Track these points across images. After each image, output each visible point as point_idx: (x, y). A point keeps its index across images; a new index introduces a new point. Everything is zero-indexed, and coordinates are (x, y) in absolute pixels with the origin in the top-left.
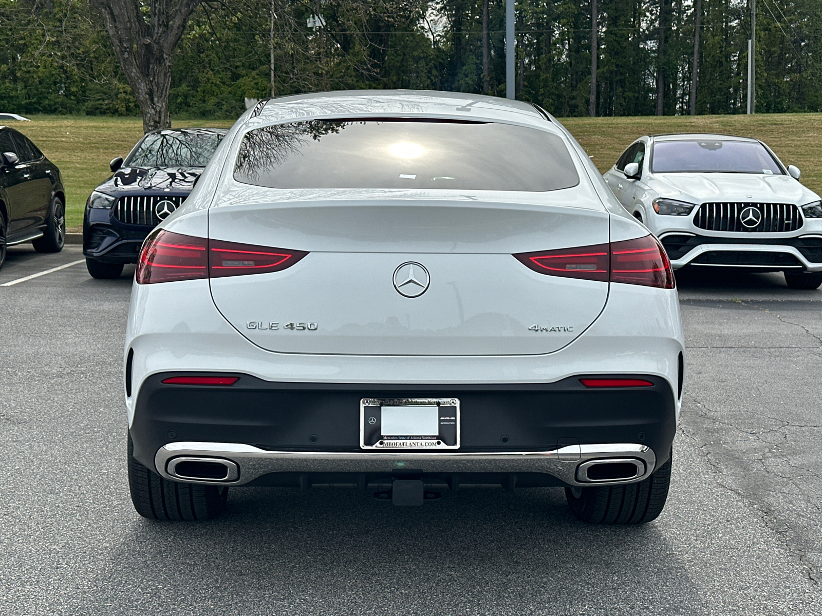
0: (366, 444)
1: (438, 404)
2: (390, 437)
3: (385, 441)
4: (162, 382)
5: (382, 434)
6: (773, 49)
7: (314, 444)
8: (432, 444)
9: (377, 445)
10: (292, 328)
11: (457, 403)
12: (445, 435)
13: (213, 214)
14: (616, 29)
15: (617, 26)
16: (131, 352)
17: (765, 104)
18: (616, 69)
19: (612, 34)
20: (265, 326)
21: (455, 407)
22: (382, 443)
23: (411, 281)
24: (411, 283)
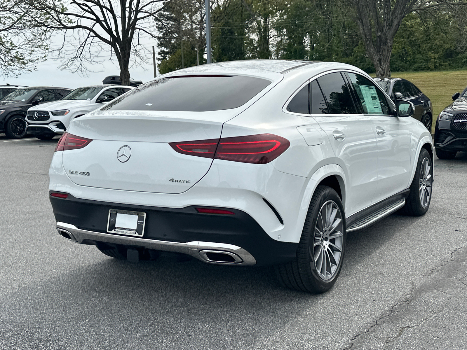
0: (109, 230)
1: (139, 215)
8: (132, 233)
9: (113, 232)
11: (145, 215)
12: (138, 230)
21: (144, 217)
22: (115, 230)
23: (123, 155)
24: (124, 156)
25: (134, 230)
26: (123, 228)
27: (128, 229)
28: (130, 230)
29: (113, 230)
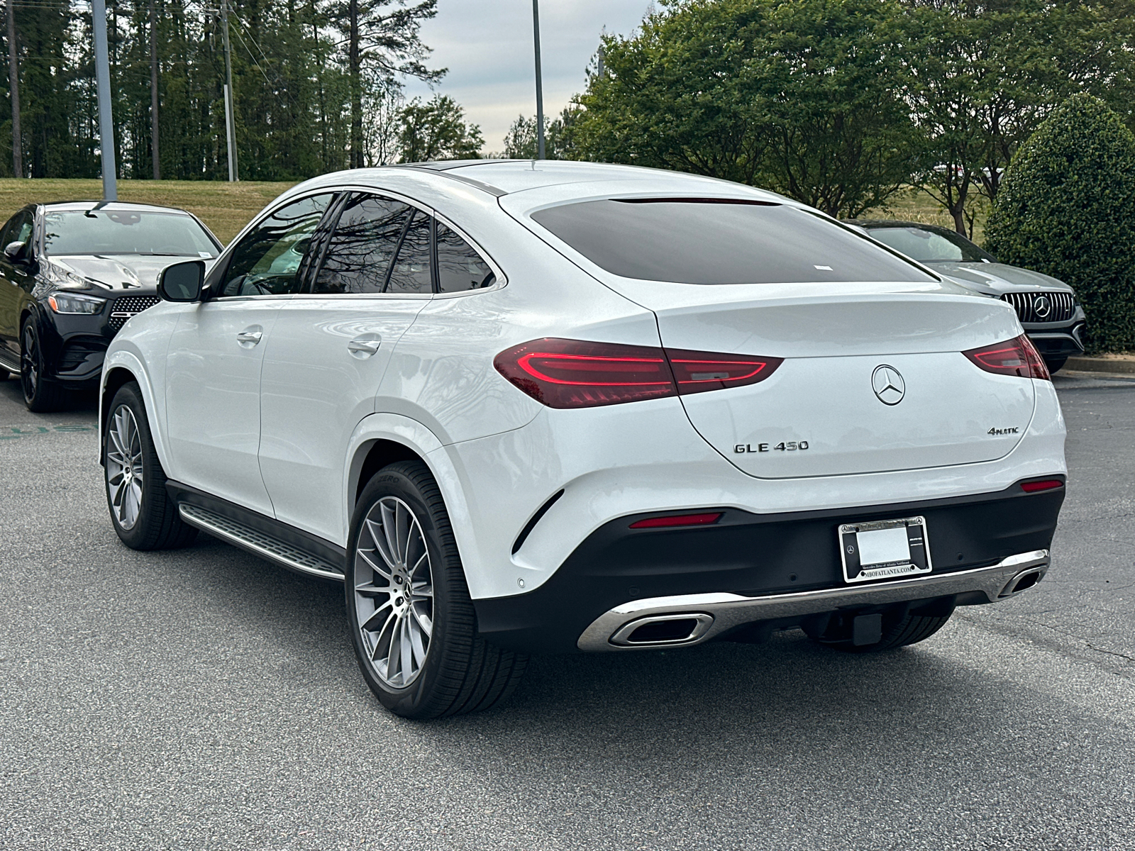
0: (849, 578)
1: (907, 524)
2: (869, 567)
3: (865, 572)
4: (630, 527)
5: (862, 564)
6: (252, 98)
7: (794, 583)
8: (905, 570)
9: (859, 578)
10: (783, 448)
11: (923, 521)
12: (917, 558)
13: (662, 318)
14: (40, 58)
15: (41, 54)
16: (561, 493)
17: (248, 168)
18: (45, 112)
19: (35, 64)
20: (754, 448)
21: (922, 526)
22: (863, 574)
23: (890, 387)
24: (890, 389)
25: (904, 561)
26: (879, 564)
27: (891, 563)
28: (897, 563)
29: (860, 574)
